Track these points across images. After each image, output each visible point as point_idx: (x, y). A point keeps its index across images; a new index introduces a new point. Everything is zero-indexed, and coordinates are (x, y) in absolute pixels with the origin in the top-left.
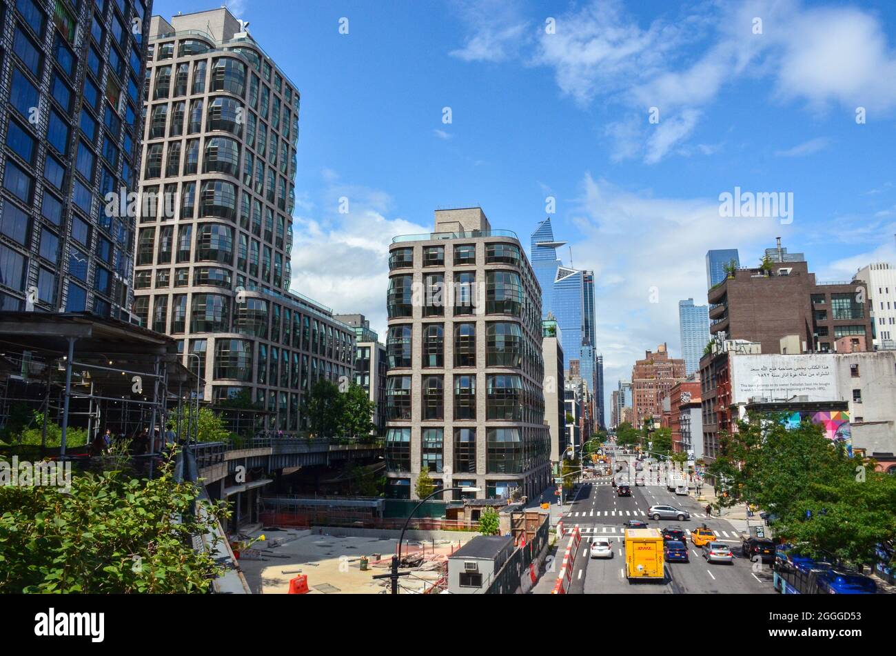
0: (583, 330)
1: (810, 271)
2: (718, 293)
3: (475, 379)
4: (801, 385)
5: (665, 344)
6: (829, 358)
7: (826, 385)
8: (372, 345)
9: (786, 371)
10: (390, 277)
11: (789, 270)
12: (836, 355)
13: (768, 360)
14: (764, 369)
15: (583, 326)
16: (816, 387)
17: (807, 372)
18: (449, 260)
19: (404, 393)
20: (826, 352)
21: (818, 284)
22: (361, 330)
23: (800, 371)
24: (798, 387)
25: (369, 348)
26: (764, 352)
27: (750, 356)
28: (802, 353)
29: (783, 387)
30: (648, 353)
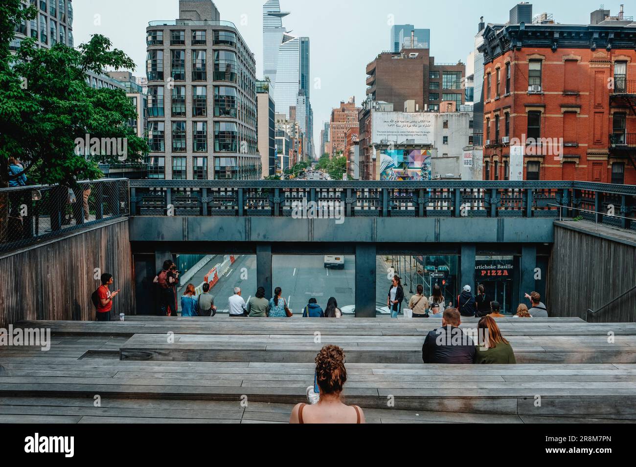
0: (299, 84)
1: (431, 55)
2: (371, 68)
3: (207, 124)
4: (414, 132)
5: (354, 97)
6: (432, 115)
7: (428, 133)
8: (138, 95)
9: (405, 123)
10: (148, 51)
11: (417, 54)
12: (435, 114)
13: (395, 116)
14: (392, 121)
15: (299, 81)
16: (422, 134)
17: (417, 124)
18: (188, 41)
19: (159, 134)
20: (430, 111)
21: (435, 64)
22: (129, 83)
23: (413, 124)
24: (412, 134)
25: (136, 97)
26: (395, 110)
27: (384, 113)
28: (416, 111)
29: (402, 133)
30: (342, 103)
